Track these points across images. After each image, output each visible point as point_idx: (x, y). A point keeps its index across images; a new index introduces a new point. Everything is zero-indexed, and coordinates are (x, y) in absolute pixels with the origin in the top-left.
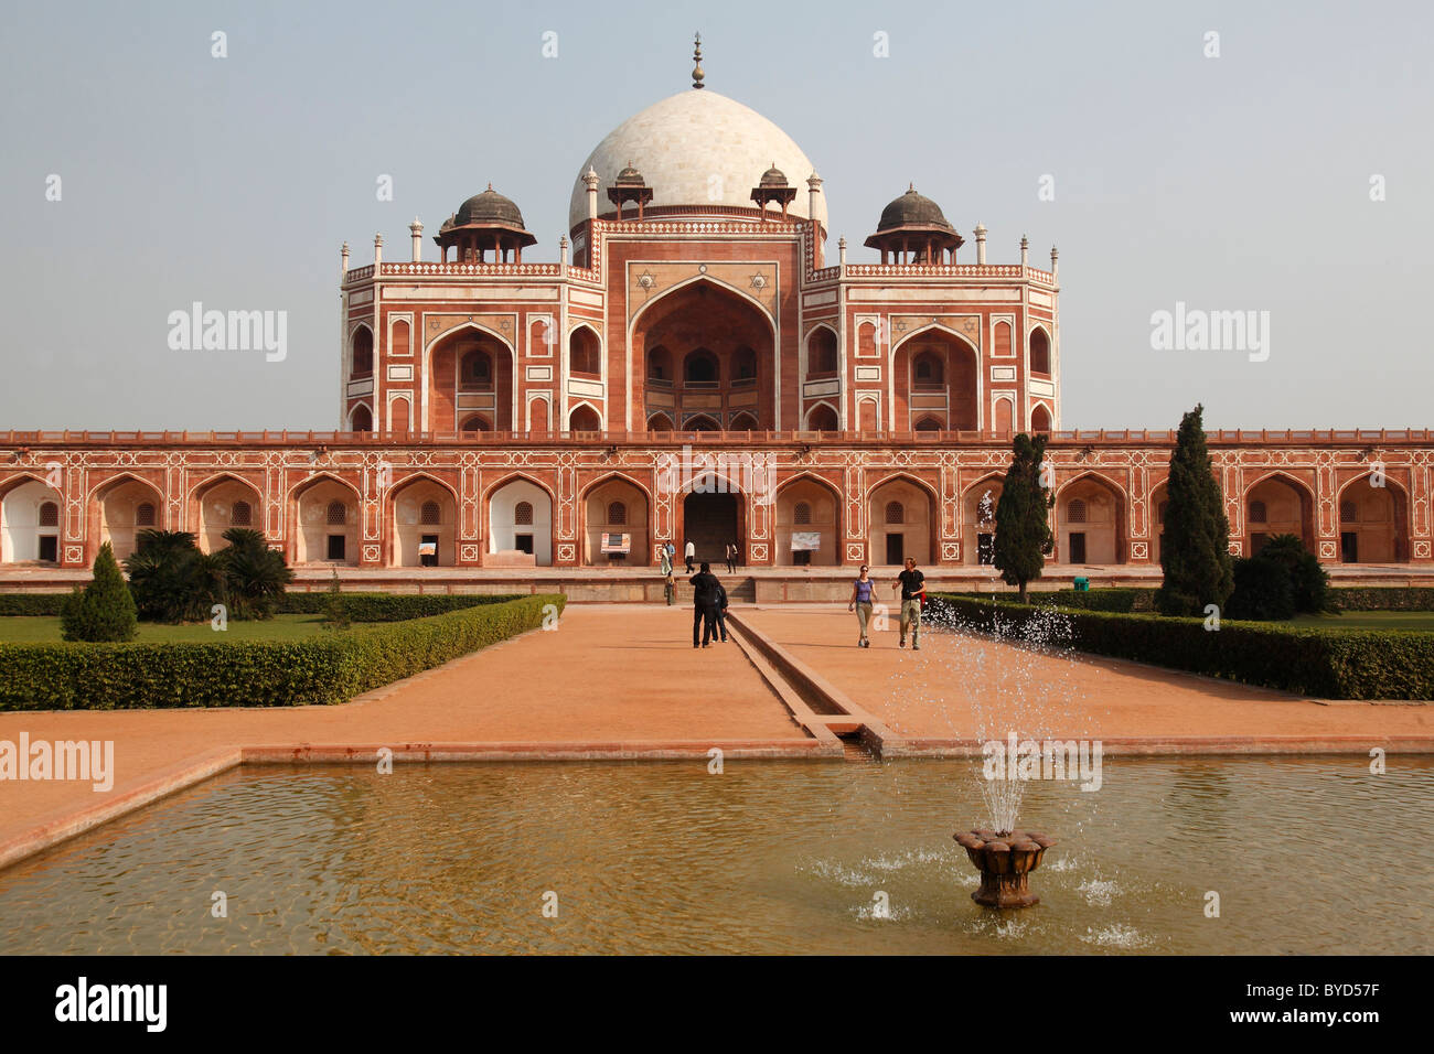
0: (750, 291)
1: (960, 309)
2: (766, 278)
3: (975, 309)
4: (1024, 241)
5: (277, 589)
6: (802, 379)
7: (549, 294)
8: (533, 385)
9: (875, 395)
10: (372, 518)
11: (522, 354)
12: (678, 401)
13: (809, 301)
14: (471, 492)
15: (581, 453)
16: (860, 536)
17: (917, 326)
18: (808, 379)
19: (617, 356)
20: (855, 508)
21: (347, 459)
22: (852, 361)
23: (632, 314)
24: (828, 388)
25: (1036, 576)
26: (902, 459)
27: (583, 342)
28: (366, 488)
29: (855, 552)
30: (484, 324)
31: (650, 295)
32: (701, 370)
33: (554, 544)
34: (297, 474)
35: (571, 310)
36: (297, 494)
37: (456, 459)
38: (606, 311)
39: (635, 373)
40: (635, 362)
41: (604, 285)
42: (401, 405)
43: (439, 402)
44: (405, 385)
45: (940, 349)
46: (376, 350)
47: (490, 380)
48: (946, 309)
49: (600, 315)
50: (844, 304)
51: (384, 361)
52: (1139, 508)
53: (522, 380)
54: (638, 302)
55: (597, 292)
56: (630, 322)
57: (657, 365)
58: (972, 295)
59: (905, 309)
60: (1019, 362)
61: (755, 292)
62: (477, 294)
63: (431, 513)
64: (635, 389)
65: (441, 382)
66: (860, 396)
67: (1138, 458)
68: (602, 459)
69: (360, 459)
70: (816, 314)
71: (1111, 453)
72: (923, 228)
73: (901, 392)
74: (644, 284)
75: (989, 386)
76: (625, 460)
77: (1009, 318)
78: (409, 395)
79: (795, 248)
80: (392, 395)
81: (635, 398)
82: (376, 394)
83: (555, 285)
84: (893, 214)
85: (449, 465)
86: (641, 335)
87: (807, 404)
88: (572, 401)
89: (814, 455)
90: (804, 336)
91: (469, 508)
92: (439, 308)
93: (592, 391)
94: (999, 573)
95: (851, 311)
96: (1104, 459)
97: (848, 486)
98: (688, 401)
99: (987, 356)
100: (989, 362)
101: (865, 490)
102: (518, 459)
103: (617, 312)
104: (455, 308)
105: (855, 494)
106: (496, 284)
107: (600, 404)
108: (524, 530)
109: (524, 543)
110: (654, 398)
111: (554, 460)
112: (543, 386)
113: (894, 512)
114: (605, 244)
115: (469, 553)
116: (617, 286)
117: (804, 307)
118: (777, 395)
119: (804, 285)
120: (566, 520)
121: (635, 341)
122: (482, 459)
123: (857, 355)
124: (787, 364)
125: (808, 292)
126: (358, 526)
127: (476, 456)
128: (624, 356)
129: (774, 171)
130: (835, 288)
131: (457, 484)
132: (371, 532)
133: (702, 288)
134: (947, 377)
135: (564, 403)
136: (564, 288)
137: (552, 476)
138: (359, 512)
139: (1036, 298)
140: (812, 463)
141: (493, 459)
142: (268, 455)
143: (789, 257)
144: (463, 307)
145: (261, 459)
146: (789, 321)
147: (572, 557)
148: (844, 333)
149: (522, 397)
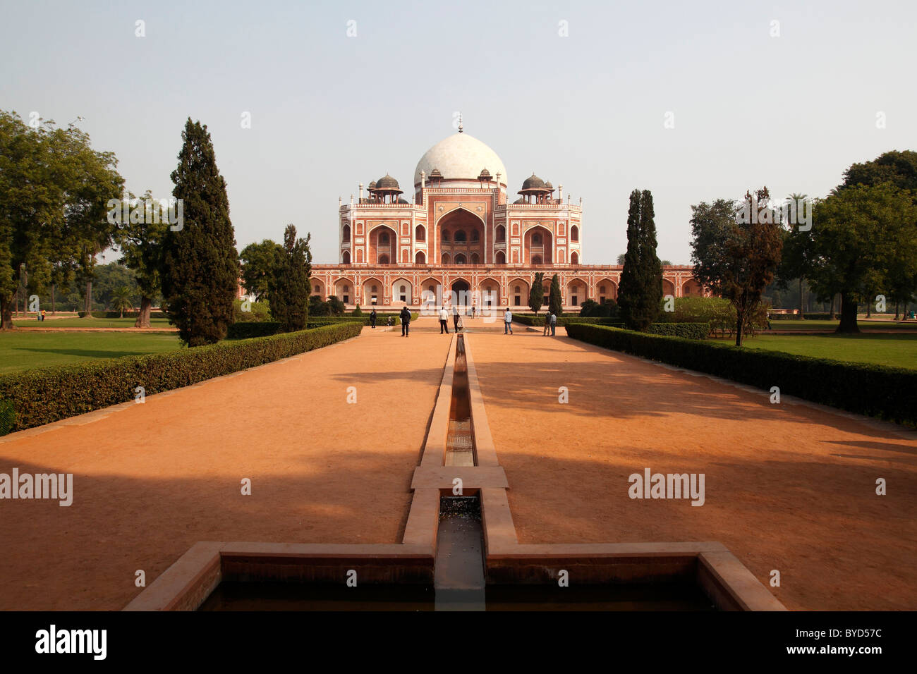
0: (476, 212)
1: (547, 219)
2: (482, 207)
3: (552, 219)
4: (569, 196)
5: (342, 311)
6: (494, 242)
7: (409, 214)
8: (403, 245)
9: (518, 248)
10: (358, 291)
11: (400, 234)
12: (452, 248)
13: (496, 215)
14: (387, 283)
15: (421, 271)
16: (505, 297)
17: (532, 225)
18: (496, 242)
19: (431, 234)
20: (504, 288)
21: (350, 273)
22: (510, 237)
23: (436, 220)
24: (502, 246)
25: (539, 310)
26: (519, 273)
27: (420, 230)
28: (356, 281)
29: (504, 302)
30: (387, 224)
31: (442, 214)
32: (460, 237)
33: (412, 299)
34: (335, 277)
35: (416, 219)
36: (335, 283)
37: (383, 273)
39: (437, 239)
40: (437, 236)
41: (427, 210)
42: (360, 251)
43: (372, 250)
44: (361, 245)
45: (541, 232)
46: (351, 233)
47: (389, 242)
48: (542, 219)
49: (426, 220)
50: (508, 218)
51: (354, 237)
52: (592, 289)
53: (400, 243)
54: (438, 216)
55: (425, 213)
56: (436, 223)
57: (445, 236)
58: (551, 214)
59: (529, 219)
60: (567, 237)
61: (478, 213)
62: (385, 214)
63: (374, 289)
64: (437, 245)
65: (373, 244)
66: (513, 248)
67: (592, 273)
68: (427, 273)
69: (354, 273)
70: (498, 220)
71: (584, 272)
72: (537, 189)
73: (527, 246)
74: (440, 210)
75: (556, 245)
76: (434, 273)
77: (564, 223)
78: (362, 248)
79: (492, 197)
80: (357, 248)
81: (437, 248)
82: (352, 248)
83: (411, 211)
84: (527, 184)
85: (380, 275)
86: (439, 227)
87: (495, 251)
88: (416, 250)
89: (492, 272)
90: (494, 228)
91: (387, 288)
92: (372, 219)
93: (423, 246)
94: (530, 308)
95: (510, 220)
96: (581, 274)
97: (502, 281)
98: (456, 248)
99: (556, 235)
100: (556, 237)
101: (507, 282)
102: (401, 273)
103: (431, 219)
104: (377, 219)
105: (504, 284)
106: (391, 211)
107: (425, 251)
108: (403, 294)
109: (403, 298)
110: (444, 247)
111: (412, 273)
112: (407, 245)
113: (517, 289)
114: (427, 196)
115: (387, 301)
116: (431, 210)
117: (494, 218)
118: (485, 247)
119: (495, 210)
120: (416, 291)
121: (438, 228)
122: (391, 273)
123: (512, 235)
124: (489, 236)
125: (496, 213)
126: (353, 293)
127: (389, 272)
128: (433, 234)
129: (485, 170)
130: (505, 212)
131: (383, 280)
132: (357, 295)
133: (460, 210)
134: (543, 241)
135: (414, 251)
136: (414, 212)
137: (412, 278)
138: (354, 289)
139: (574, 215)
140: (491, 274)
141: (393, 273)
142: (327, 271)
143: (490, 200)
144: (380, 219)
145: (324, 273)
146: (490, 222)
147: (417, 303)
148: (507, 227)
149: (400, 249)
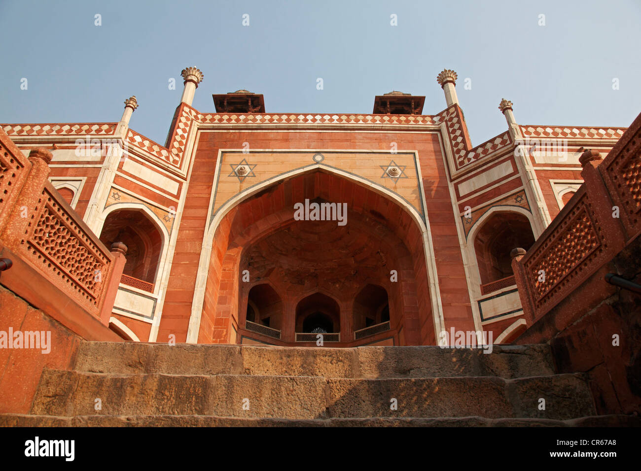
0: (383, 181)
2: (403, 168)
19: (186, 260)
23: (217, 206)
31: (245, 185)
38: (181, 202)
41: (184, 171)
49: (171, 206)
54: (230, 192)
55: (172, 175)
56: (213, 215)
61: (390, 183)
74: (239, 174)
90: (466, 236)
103: (197, 203)
116: (203, 175)
117: (459, 198)
119: (454, 171)
124: (448, 274)
146: (440, 216)
